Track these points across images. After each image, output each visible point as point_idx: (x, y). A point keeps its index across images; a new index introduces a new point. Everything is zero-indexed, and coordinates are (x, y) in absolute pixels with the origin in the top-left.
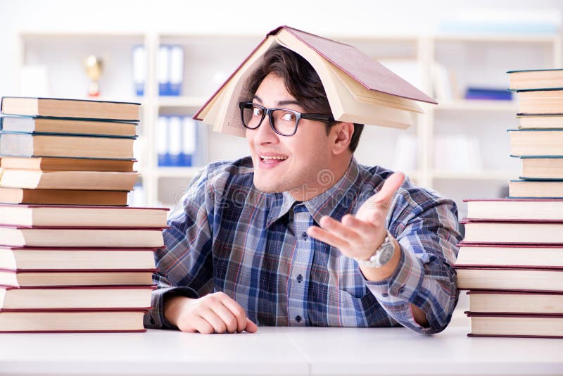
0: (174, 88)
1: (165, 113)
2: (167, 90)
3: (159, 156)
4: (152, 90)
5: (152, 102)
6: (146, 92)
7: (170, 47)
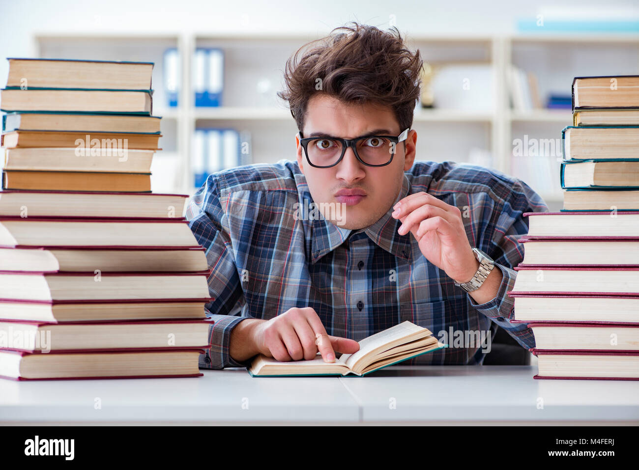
0: (212, 98)
1: (202, 126)
2: (204, 99)
3: (196, 176)
4: (187, 100)
5: (188, 113)
6: (179, 103)
7: (208, 51)
